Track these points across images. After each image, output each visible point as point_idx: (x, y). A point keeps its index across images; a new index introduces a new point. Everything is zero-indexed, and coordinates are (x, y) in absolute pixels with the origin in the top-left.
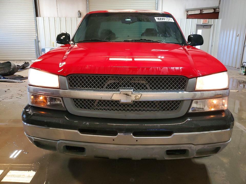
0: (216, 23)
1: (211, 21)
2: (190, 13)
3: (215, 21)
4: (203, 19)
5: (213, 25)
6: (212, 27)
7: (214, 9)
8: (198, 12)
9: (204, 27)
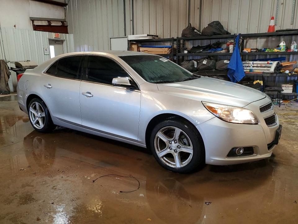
0: (68, 38)
1: (62, 36)
2: (36, 23)
3: (66, 35)
4: (54, 32)
5: (66, 41)
6: (65, 43)
7: (62, 22)
8: (45, 23)
9: (55, 42)
